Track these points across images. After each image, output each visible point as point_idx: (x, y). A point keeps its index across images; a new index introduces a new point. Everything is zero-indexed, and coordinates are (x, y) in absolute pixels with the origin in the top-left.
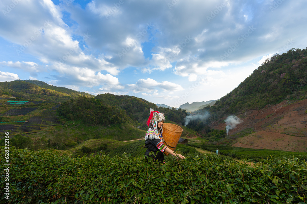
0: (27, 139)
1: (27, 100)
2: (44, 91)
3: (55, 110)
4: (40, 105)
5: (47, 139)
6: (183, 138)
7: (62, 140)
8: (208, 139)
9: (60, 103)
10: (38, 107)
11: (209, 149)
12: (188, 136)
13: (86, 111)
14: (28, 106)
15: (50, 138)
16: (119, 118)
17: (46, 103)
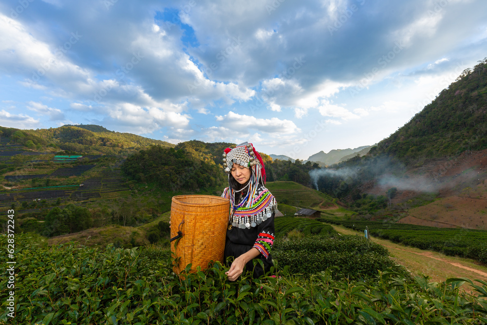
0: (82, 210)
1: (80, 154)
2: (102, 139)
3: (119, 168)
4: (98, 161)
5: (110, 211)
6: (314, 208)
7: (131, 212)
8: (356, 211)
9: (126, 158)
10: (95, 164)
11: (356, 227)
12: (322, 205)
13: (164, 168)
14: (81, 163)
15: (114, 210)
16: (212, 178)
17: (106, 158)
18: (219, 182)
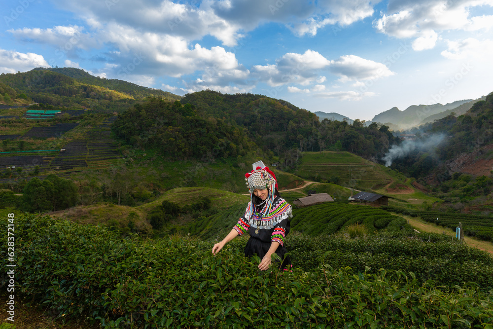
0: (67, 182)
1: (59, 109)
2: (85, 88)
3: (109, 128)
4: (81, 118)
5: (100, 184)
6: (378, 191)
7: (127, 187)
8: (441, 197)
9: (116, 114)
10: (78, 122)
11: (440, 222)
12: (390, 187)
13: (167, 129)
14: (60, 120)
15: (105, 183)
16: (233, 145)
17: (91, 114)
18: (241, 151)
